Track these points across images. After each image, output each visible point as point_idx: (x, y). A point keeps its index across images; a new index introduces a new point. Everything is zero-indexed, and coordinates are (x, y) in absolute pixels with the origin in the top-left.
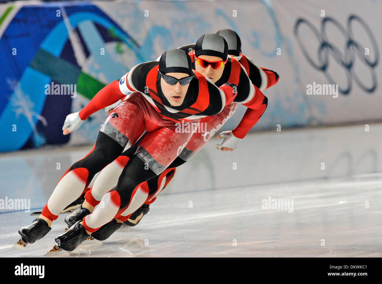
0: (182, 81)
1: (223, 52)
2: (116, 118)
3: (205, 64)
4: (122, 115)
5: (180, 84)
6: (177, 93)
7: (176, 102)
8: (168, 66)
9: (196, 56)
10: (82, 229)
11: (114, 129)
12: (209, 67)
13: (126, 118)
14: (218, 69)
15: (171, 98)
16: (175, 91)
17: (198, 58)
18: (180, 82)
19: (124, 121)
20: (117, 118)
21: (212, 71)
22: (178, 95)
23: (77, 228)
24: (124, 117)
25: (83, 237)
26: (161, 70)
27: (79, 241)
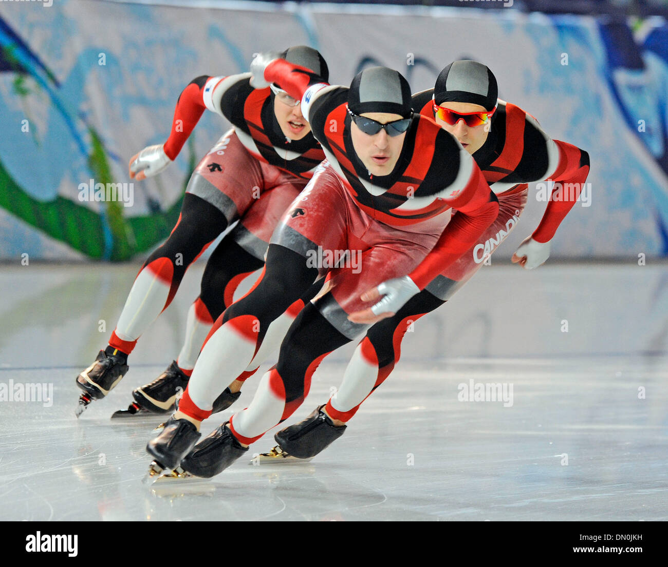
0: (390, 128)
1: (486, 95)
2: (300, 216)
3: (453, 117)
4: (310, 211)
5: (387, 133)
6: (381, 151)
7: (379, 167)
8: (363, 99)
9: (436, 104)
10: (229, 436)
11: (297, 236)
12: (461, 122)
13: (318, 215)
14: (476, 127)
15: (371, 161)
16: (376, 146)
17: (441, 108)
18: (385, 129)
19: (315, 220)
20: (302, 216)
21: (466, 131)
22: (381, 155)
23: (219, 434)
24: (316, 214)
25: (231, 452)
26: (352, 106)
27: (224, 459)
